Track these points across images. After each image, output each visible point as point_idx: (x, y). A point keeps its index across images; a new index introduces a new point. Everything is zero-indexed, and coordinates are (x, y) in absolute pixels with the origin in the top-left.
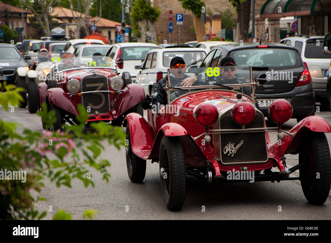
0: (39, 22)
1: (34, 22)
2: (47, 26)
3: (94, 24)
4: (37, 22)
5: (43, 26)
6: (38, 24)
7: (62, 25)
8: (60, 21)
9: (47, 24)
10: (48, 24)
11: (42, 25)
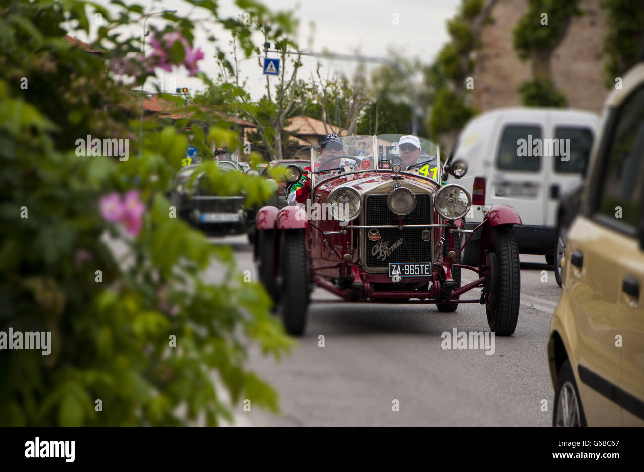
0: (265, 142)
1: (256, 141)
2: (278, 149)
3: (364, 148)
4: (260, 142)
5: (271, 148)
6: (263, 145)
7: (304, 148)
8: (301, 142)
9: (278, 146)
10: (280, 144)
11: (269, 147)
